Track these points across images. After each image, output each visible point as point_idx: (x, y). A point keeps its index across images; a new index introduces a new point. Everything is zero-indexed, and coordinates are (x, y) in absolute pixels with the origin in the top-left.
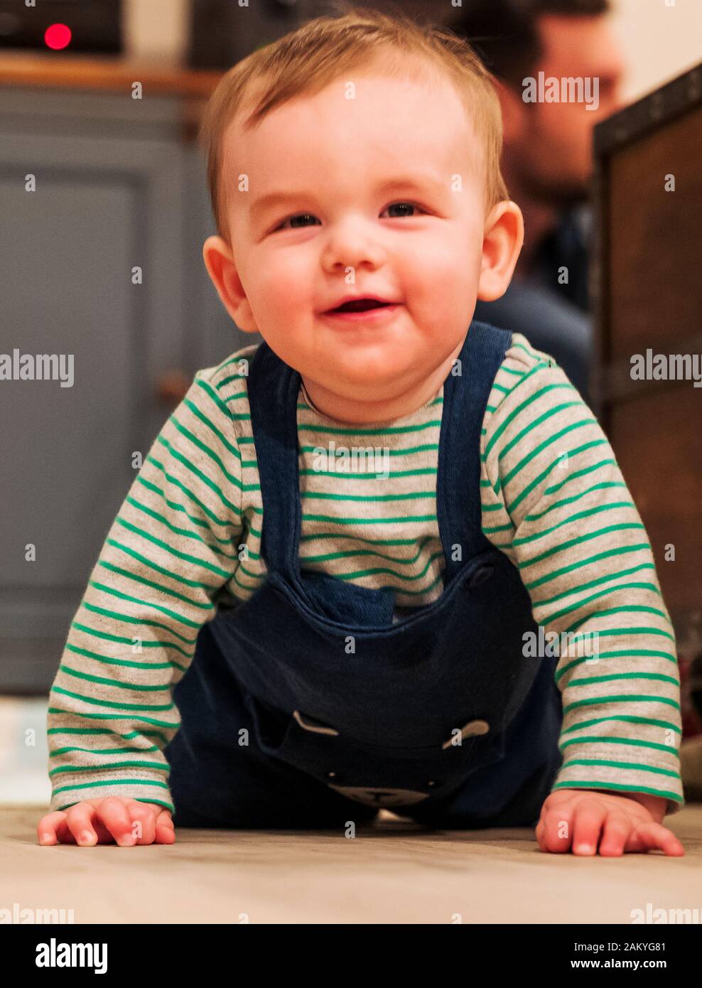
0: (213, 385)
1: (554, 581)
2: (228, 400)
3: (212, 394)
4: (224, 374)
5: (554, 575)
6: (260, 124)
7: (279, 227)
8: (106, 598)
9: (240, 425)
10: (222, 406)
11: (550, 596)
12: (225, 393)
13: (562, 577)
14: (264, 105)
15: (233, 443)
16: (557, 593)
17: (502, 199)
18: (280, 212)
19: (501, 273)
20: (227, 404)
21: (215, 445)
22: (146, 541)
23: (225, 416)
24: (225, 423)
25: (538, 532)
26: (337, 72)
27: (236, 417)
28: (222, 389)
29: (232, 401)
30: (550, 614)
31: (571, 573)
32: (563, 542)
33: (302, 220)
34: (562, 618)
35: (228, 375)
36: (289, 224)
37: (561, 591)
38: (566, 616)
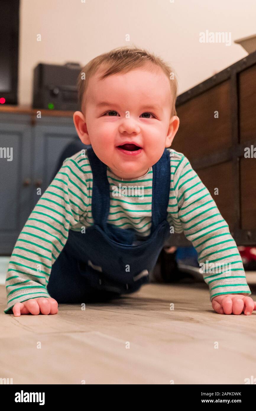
0: (76, 161)
1: (196, 226)
2: (82, 166)
3: (76, 165)
4: (80, 159)
5: (196, 225)
6: (105, 79)
7: (105, 114)
8: (42, 233)
9: (86, 175)
10: (80, 169)
11: (195, 232)
12: (81, 164)
13: (199, 225)
14: (107, 73)
15: (84, 181)
16: (197, 230)
17: (175, 115)
18: (106, 109)
19: (170, 138)
20: (82, 168)
21: (77, 182)
22: (55, 213)
23: (81, 172)
24: (81, 174)
25: (188, 212)
26: (134, 67)
27: (85, 172)
28: (80, 163)
29: (83, 167)
30: (196, 238)
31: (202, 223)
32: (198, 214)
33: (113, 113)
34: (200, 239)
35: (81, 159)
36: (108, 114)
37: (198, 230)
38: (202, 238)
